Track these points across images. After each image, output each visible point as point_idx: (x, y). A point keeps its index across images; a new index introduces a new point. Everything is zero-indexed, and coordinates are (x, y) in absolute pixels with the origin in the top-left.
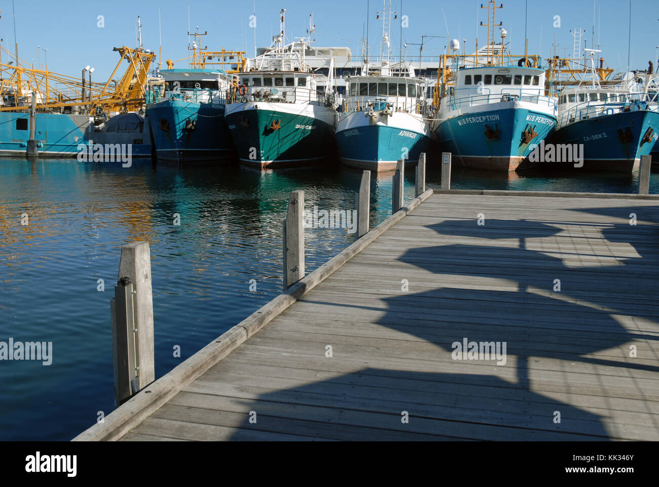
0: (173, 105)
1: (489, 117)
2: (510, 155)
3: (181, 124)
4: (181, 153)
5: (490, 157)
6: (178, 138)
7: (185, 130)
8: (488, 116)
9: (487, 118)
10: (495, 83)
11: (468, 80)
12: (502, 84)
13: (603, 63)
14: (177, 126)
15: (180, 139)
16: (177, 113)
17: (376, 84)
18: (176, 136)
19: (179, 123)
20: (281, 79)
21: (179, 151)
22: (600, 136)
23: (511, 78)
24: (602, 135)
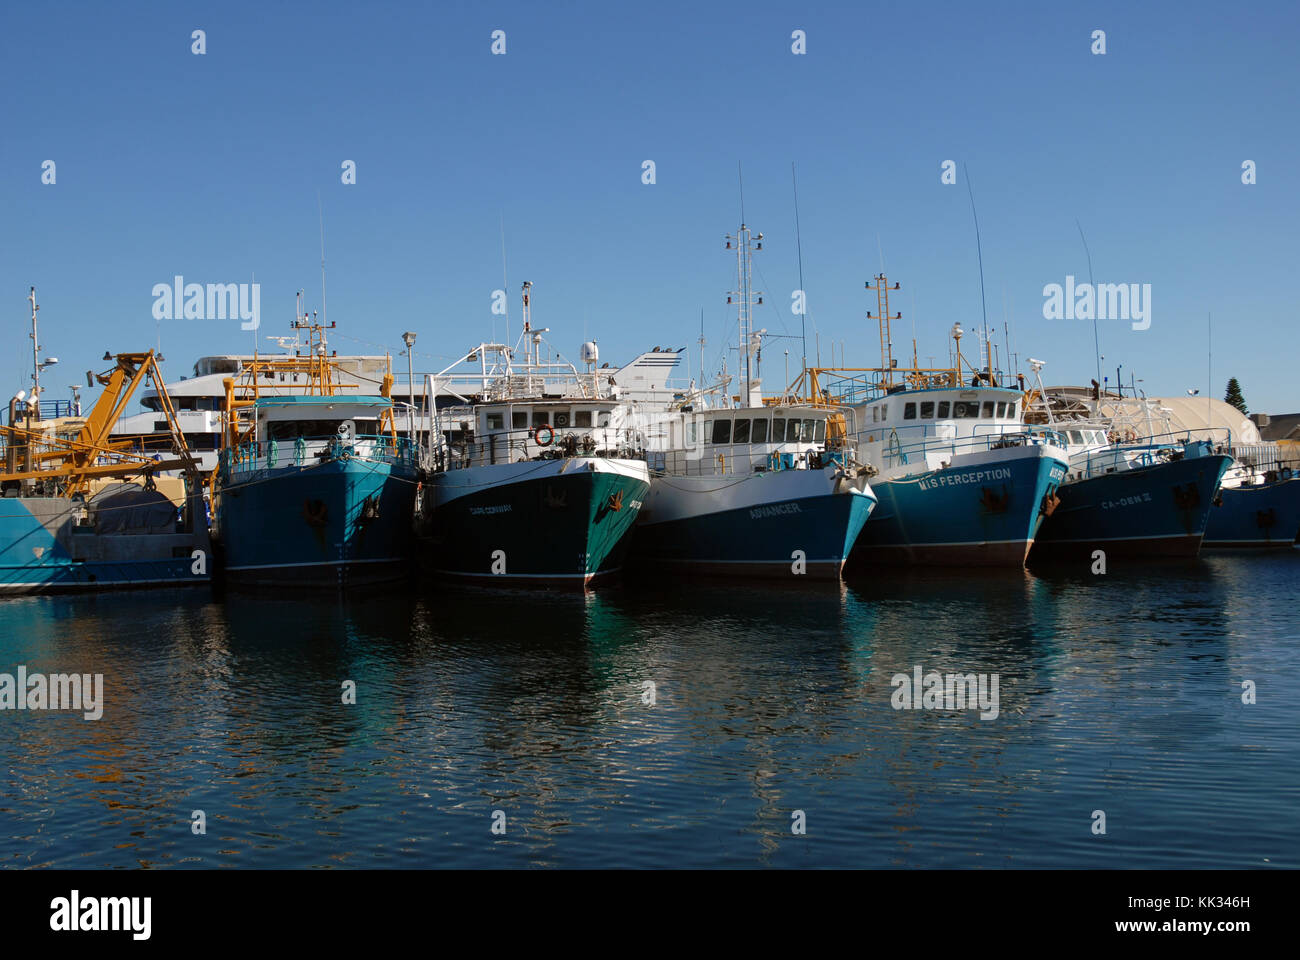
0: (347, 470)
1: (990, 475)
2: (1026, 538)
3: (356, 509)
4: (347, 569)
5: (983, 543)
6: (346, 539)
7: (362, 519)
8: (987, 472)
9: (985, 475)
10: (955, 416)
11: (909, 411)
12: (965, 416)
13: (1025, 381)
14: (348, 516)
15: (348, 541)
16: (353, 487)
17: (749, 420)
18: (344, 536)
19: (352, 509)
20: (567, 415)
21: (346, 565)
22: (1138, 499)
23: (978, 407)
24: (1142, 498)
